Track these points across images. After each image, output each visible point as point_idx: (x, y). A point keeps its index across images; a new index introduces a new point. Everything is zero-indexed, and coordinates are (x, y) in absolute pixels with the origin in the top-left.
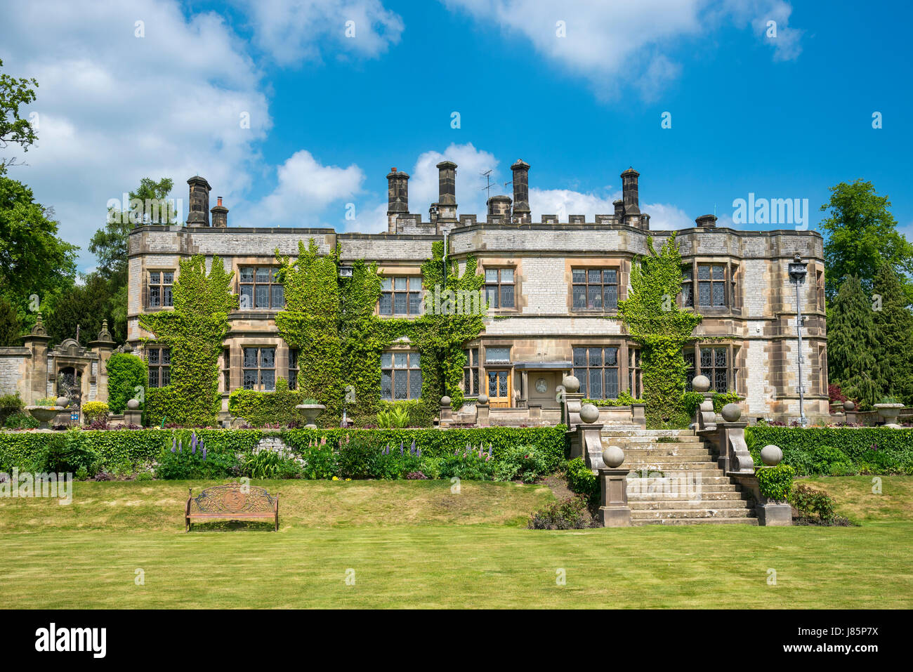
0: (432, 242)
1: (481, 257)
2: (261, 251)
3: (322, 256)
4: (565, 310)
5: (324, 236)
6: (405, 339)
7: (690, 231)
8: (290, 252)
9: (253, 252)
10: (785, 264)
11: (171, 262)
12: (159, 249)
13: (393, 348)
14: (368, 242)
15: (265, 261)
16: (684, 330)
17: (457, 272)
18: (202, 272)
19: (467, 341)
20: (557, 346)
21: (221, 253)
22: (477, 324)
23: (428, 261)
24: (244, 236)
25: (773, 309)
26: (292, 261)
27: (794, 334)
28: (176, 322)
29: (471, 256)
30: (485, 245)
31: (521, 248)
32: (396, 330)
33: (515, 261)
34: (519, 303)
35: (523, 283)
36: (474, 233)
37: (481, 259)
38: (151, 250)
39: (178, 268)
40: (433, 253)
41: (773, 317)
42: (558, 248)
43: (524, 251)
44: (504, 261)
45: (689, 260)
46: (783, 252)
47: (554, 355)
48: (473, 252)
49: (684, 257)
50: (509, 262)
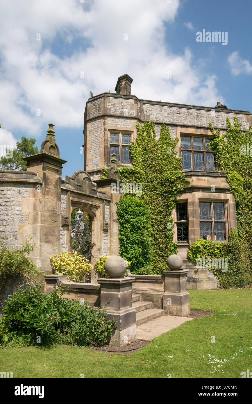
2: (199, 124)
3: (244, 132)
5: (244, 116)
8: (220, 126)
9: (193, 124)
11: (129, 125)
12: (118, 113)
15: (202, 132)
18: (152, 136)
21: (167, 122)
24: (185, 110)
26: (222, 134)
28: (136, 177)
38: (111, 113)
39: (135, 131)
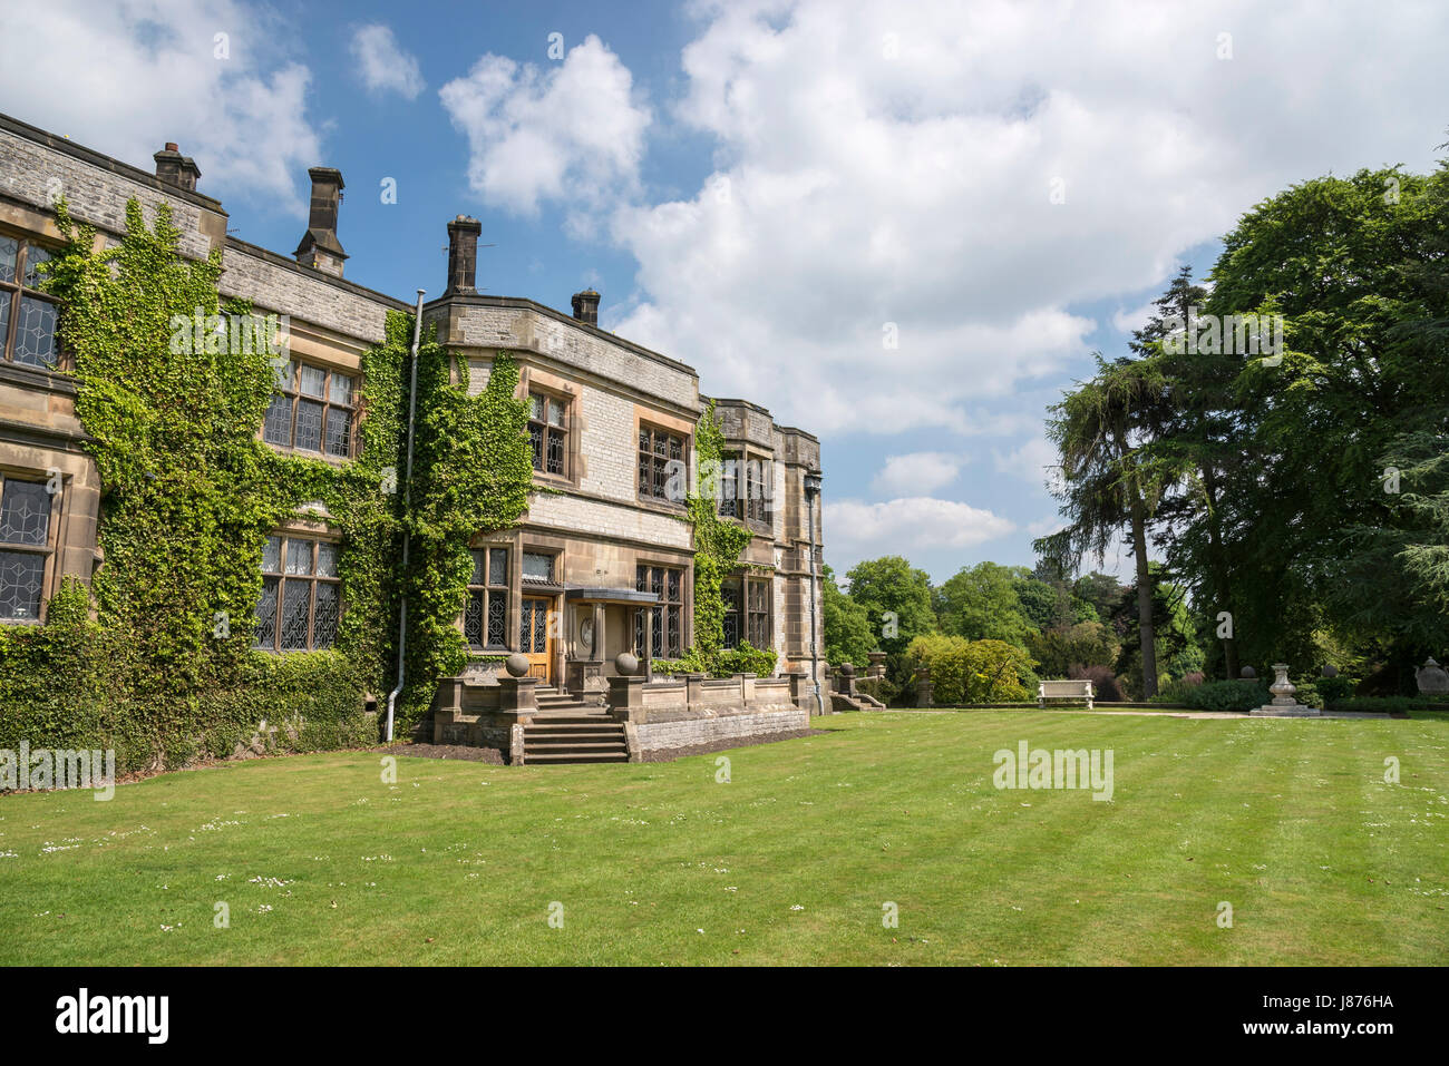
0: (386, 309)
1: (530, 363)
3: (189, 260)
4: (631, 495)
5: (197, 211)
6: (319, 509)
7: (738, 404)
8: (99, 218)
10: (802, 472)
13: (292, 527)
14: (264, 266)
16: (729, 550)
17: (464, 383)
19: (487, 530)
20: (620, 559)
22: (516, 498)
23: (377, 345)
25: (789, 534)
27: (808, 571)
29: (504, 359)
30: (536, 342)
31: (582, 364)
32: (305, 483)
33: (574, 387)
34: (577, 469)
35: (582, 432)
36: (520, 314)
37: (528, 368)
40: (387, 332)
41: (790, 546)
42: (628, 382)
43: (589, 373)
44: (559, 383)
45: (737, 447)
46: (800, 460)
47: (617, 576)
48: (513, 350)
49: (729, 440)
50: (565, 386)
